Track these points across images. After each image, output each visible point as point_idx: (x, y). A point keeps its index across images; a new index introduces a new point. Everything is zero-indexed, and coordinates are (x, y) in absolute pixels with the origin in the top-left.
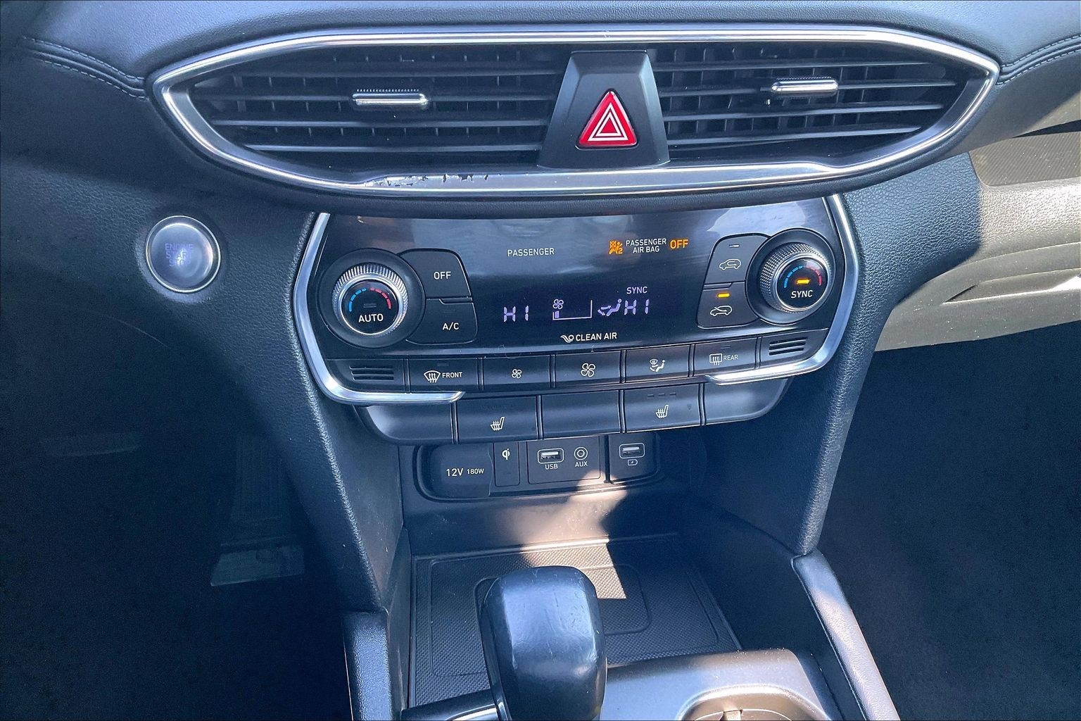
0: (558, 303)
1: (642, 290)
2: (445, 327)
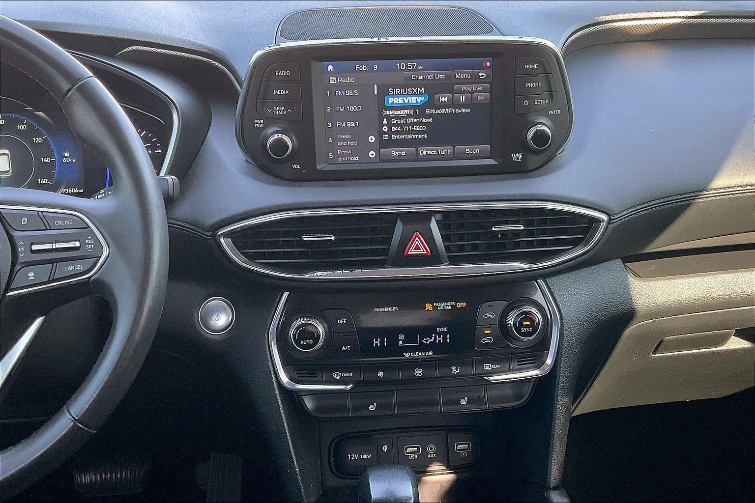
0: (402, 337)
1: (445, 329)
2: (343, 348)
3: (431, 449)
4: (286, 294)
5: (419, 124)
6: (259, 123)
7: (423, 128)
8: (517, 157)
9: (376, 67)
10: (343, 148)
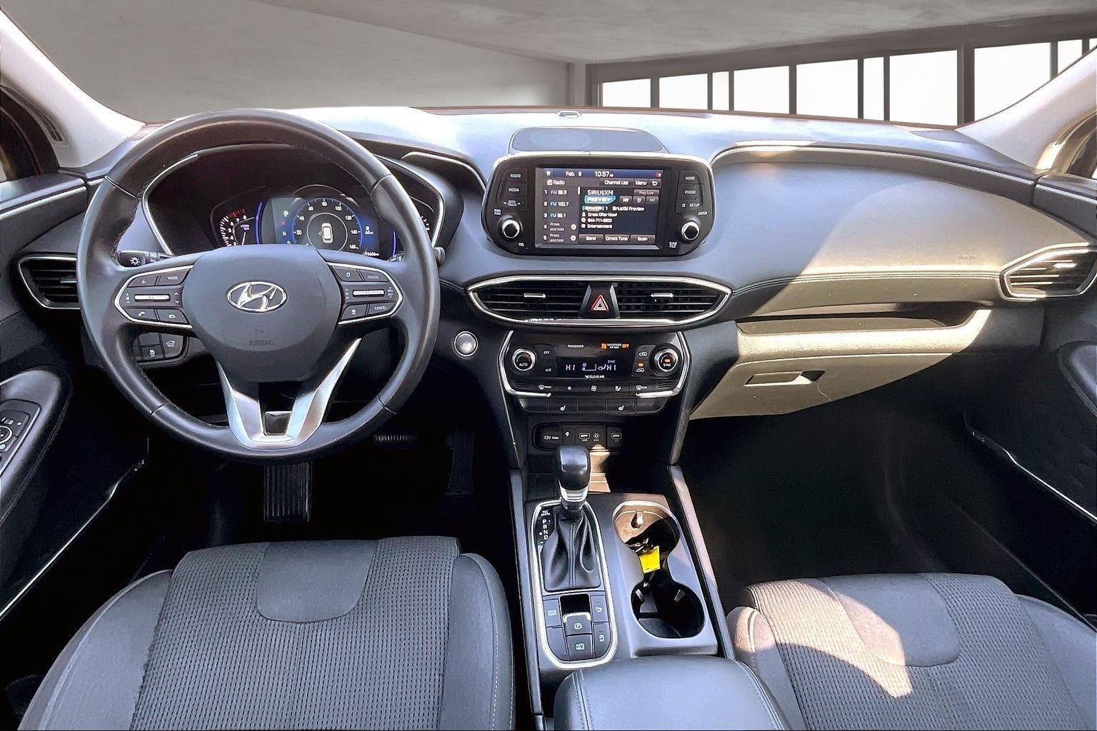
0: (584, 365)
1: (613, 362)
2: (546, 370)
3: (596, 436)
4: (511, 332)
5: (607, 217)
6: (497, 212)
7: (610, 220)
8: (673, 245)
9: (580, 174)
10: (554, 232)
